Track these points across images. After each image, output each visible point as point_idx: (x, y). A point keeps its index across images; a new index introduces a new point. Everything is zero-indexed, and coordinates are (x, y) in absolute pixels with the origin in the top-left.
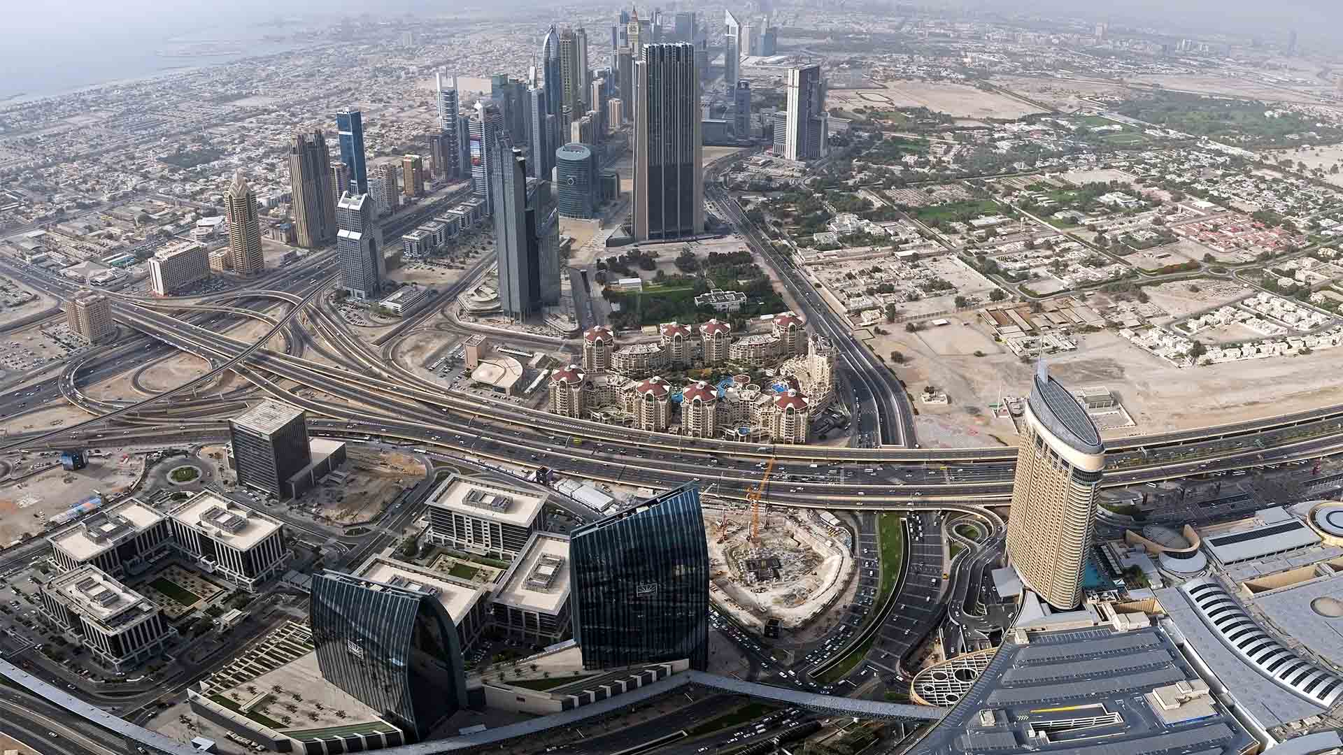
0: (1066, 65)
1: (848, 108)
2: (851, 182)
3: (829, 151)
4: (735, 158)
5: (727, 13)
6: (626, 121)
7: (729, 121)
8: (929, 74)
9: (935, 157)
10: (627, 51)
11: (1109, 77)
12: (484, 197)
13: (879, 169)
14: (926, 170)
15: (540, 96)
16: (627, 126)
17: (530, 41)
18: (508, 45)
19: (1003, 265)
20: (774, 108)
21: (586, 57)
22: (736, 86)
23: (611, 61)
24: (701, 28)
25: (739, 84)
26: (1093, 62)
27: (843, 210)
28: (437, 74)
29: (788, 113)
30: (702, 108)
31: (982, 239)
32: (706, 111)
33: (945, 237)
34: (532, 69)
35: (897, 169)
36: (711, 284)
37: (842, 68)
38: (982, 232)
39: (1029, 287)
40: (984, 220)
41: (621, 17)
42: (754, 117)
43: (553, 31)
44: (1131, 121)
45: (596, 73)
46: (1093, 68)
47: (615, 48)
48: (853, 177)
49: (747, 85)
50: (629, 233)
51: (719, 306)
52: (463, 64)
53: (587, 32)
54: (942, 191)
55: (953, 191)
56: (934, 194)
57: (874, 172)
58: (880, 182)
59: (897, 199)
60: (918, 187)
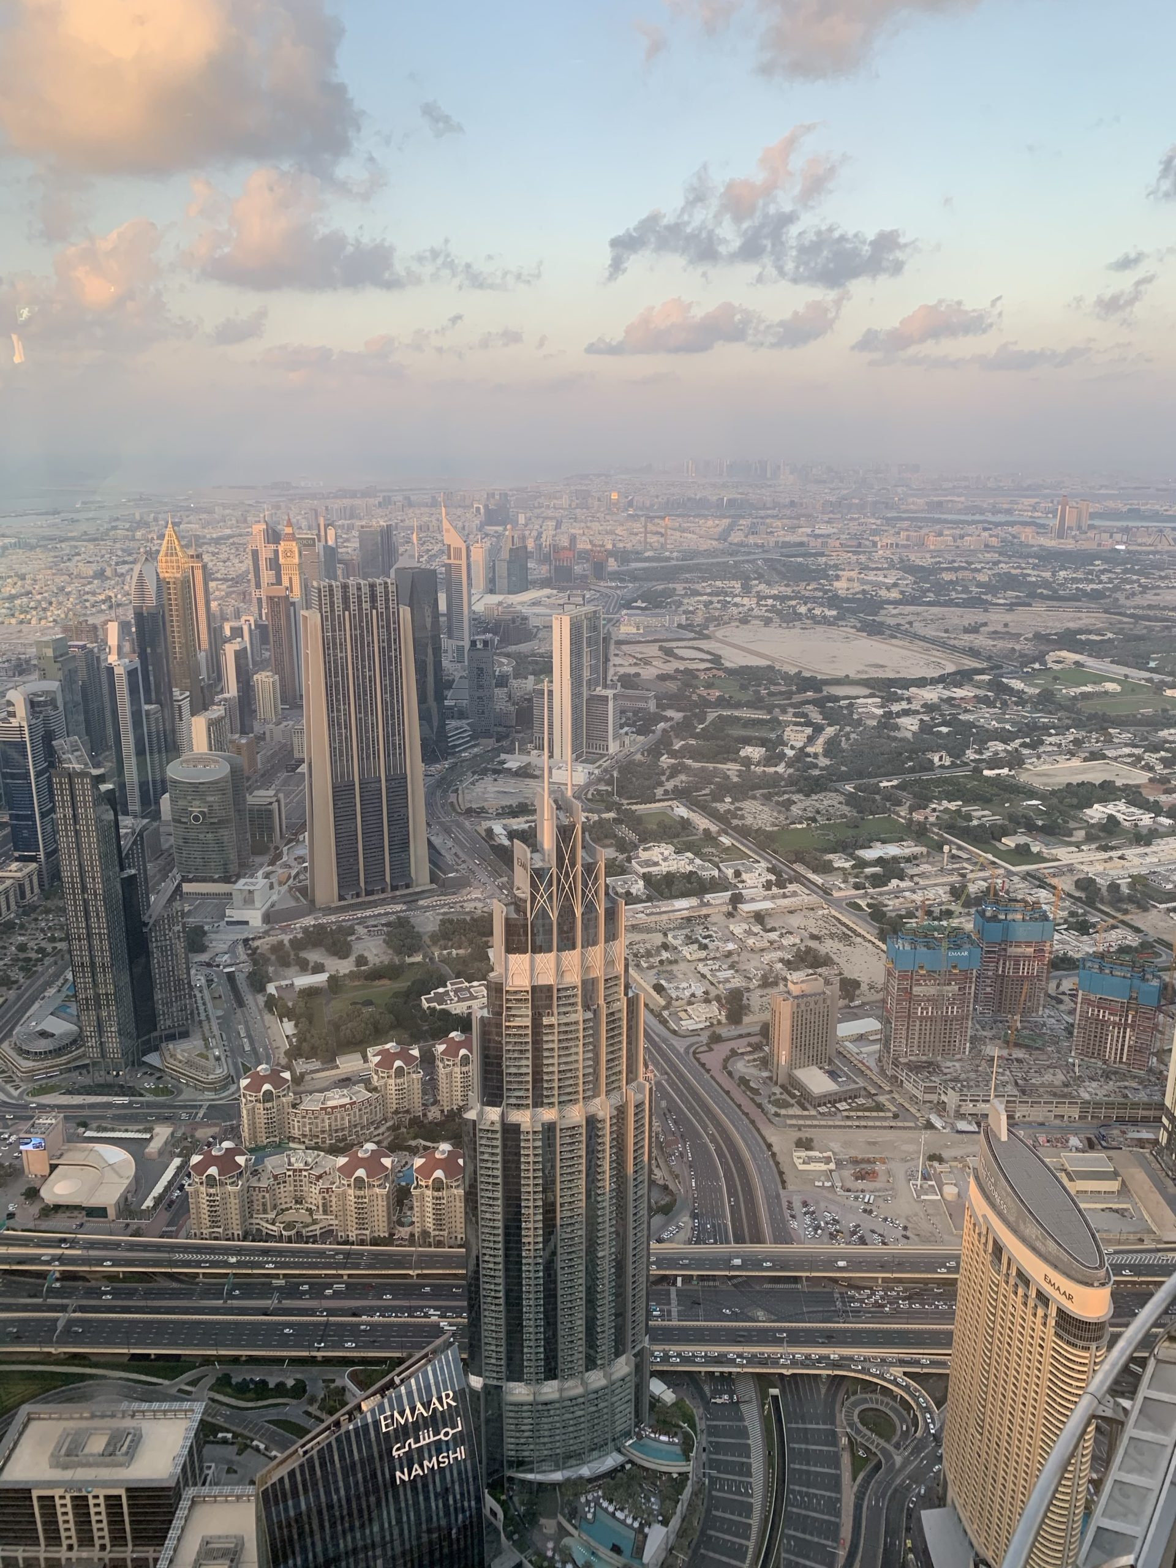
1: (648, 673)
2: (660, 792)
4: (475, 762)
5: (445, 523)
8: (778, 613)
9: (793, 748)
13: (703, 769)
14: (780, 769)
20: (532, 678)
21: (208, 603)
27: (647, 839)
29: (555, 686)
33: (817, 879)
34: (113, 628)
35: (732, 769)
36: (448, 972)
38: (878, 870)
40: (879, 851)
41: (267, 533)
42: (500, 696)
43: (146, 558)
45: (227, 633)
48: (663, 783)
49: (486, 642)
50: (305, 897)
51: (461, 1008)
54: (808, 803)
55: (825, 803)
56: (794, 809)
57: (695, 776)
58: (707, 791)
59: (735, 817)
60: (767, 798)
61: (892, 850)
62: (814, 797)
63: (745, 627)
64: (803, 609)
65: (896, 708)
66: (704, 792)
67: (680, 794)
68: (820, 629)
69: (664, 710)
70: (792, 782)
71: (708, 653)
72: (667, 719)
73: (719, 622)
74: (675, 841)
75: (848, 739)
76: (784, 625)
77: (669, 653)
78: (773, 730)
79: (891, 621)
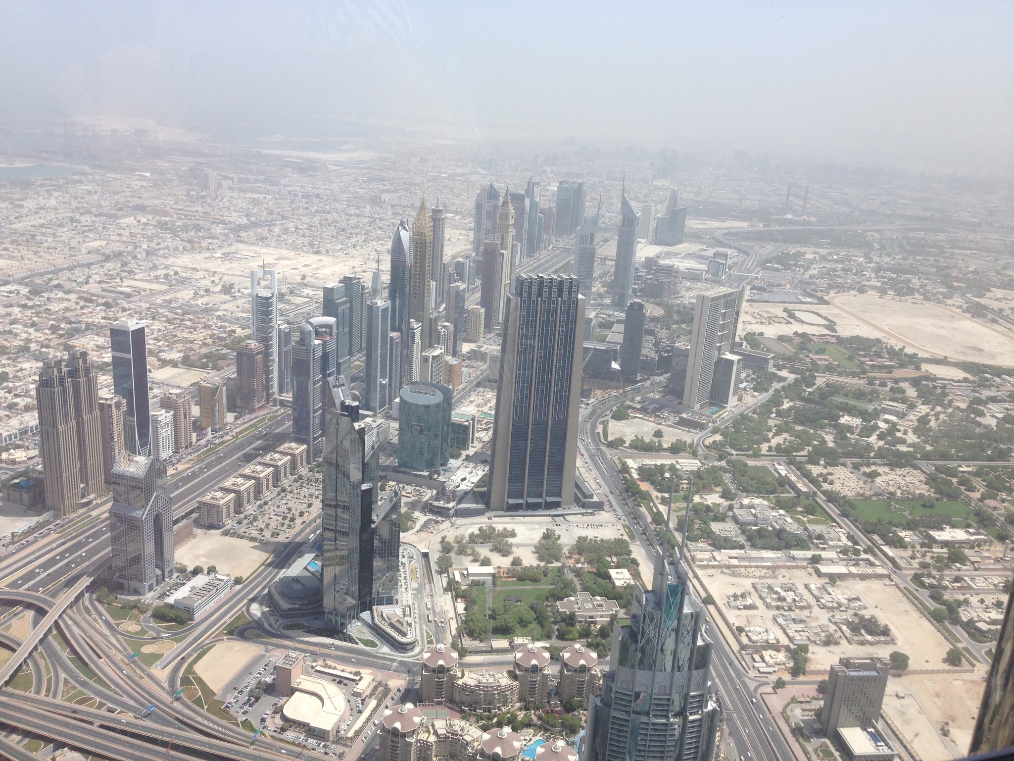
14: (871, 440)
33: (889, 551)
38: (943, 552)
40: (948, 533)
54: (891, 477)
55: (907, 478)
56: (878, 480)
57: (797, 436)
58: (804, 453)
59: (825, 481)
60: (856, 467)
61: (960, 535)
62: (898, 470)
63: (862, 296)
65: (986, 393)
66: (802, 453)
67: (781, 452)
68: (928, 305)
69: (780, 370)
70: (881, 454)
71: (826, 319)
72: (781, 379)
73: (841, 288)
74: (771, 496)
75: (937, 419)
76: (897, 298)
77: (791, 315)
78: (871, 401)
79: (995, 305)
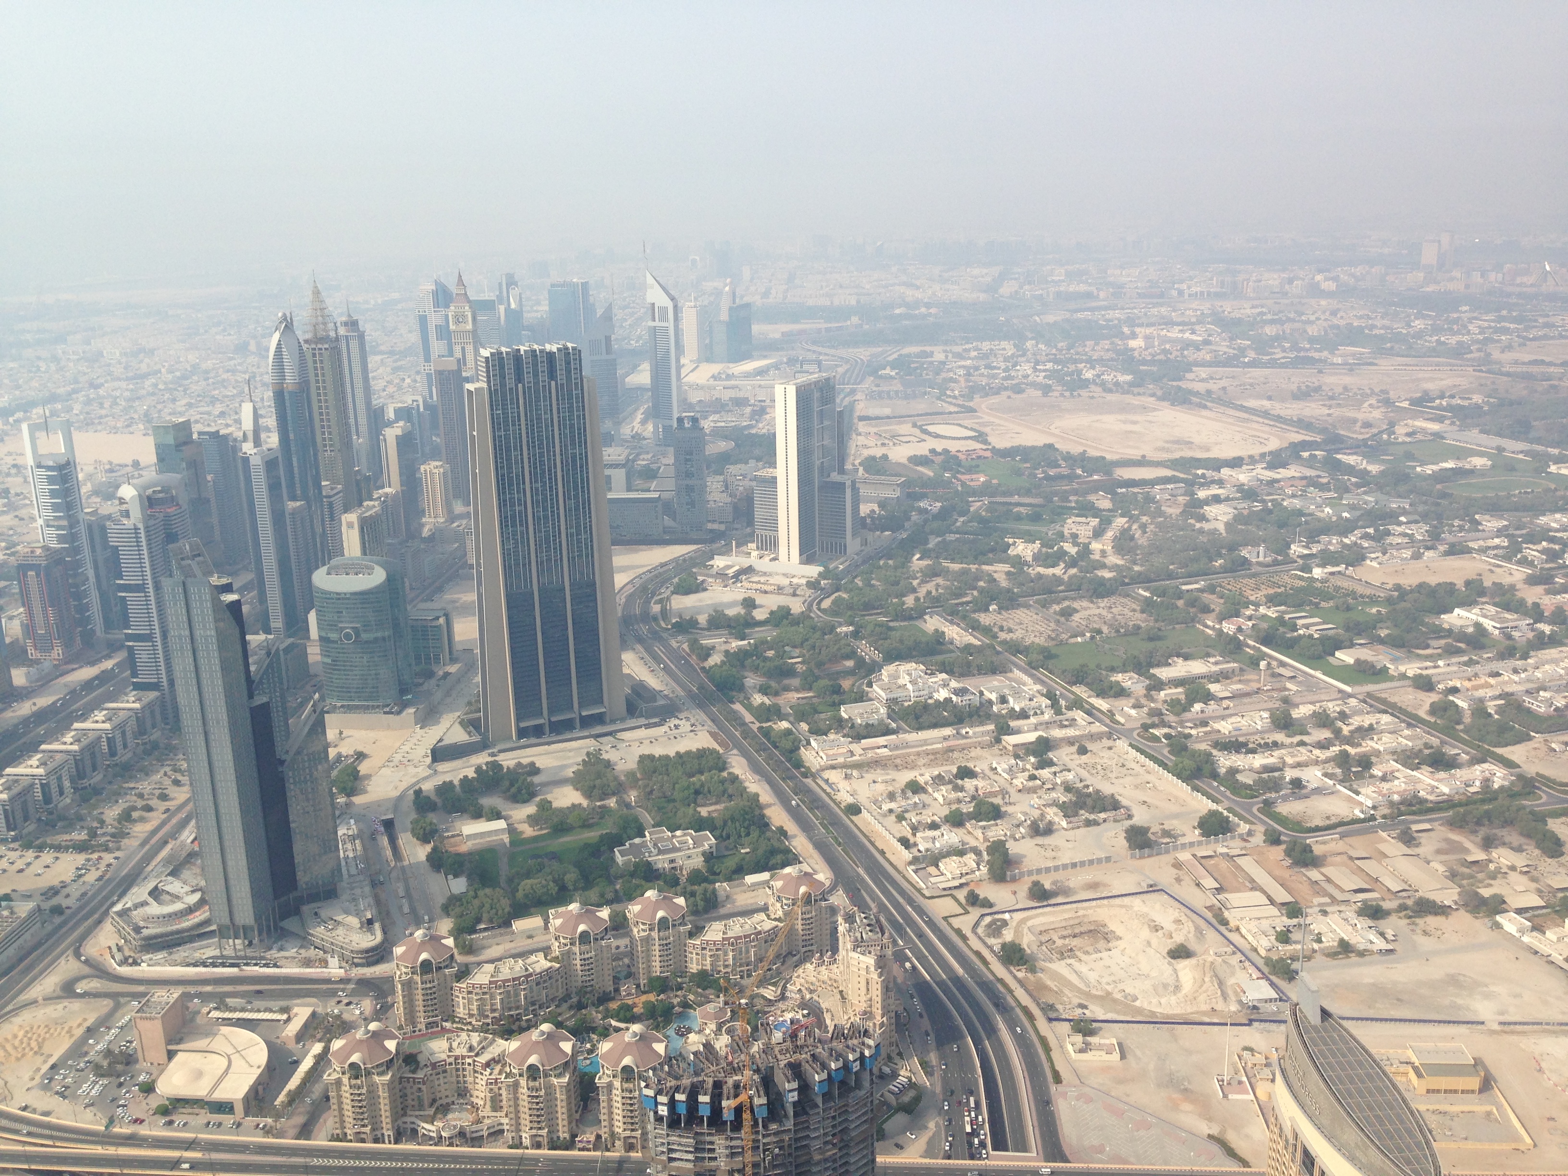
0: (1352, 336)
1: (898, 454)
2: (909, 601)
3: (865, 543)
4: (683, 566)
5: (650, 280)
6: (459, 508)
7: (666, 495)
9: (1075, 544)
10: (450, 364)
11: (1459, 351)
12: (155, 687)
13: (965, 572)
14: (1058, 571)
15: (271, 465)
16: (461, 517)
17: (242, 349)
18: (192, 357)
19: (1225, 761)
20: (752, 463)
21: (366, 379)
22: (675, 425)
23: (421, 384)
24: (600, 312)
25: (680, 420)
26: (1419, 324)
27: (894, 656)
28: (25, 427)
29: (779, 472)
30: (607, 472)
31: (1180, 707)
32: (618, 476)
33: (1102, 704)
34: (247, 410)
35: (1000, 571)
36: (647, 818)
37: (881, 377)
38: (1178, 692)
39: (1285, 808)
40: (1180, 669)
41: (435, 294)
42: (714, 485)
43: (288, 326)
44: (1514, 448)
45: (391, 414)
46: (1419, 335)
47: (427, 359)
48: (914, 590)
49: (695, 420)
50: (477, 728)
51: (661, 862)
52: (88, 402)
53: (366, 327)
54: (1092, 611)
55: (1114, 610)
56: (1076, 617)
57: (954, 579)
58: (968, 599)
59: (1001, 629)
60: (1042, 606)
62: (1100, 602)
63: (1019, 396)
64: (1089, 375)
65: (1204, 493)
66: (964, 600)
67: (935, 603)
68: (1112, 398)
69: (918, 500)
70: (1072, 585)
72: (919, 511)
73: (987, 391)
74: (926, 659)
75: (1144, 532)
77: (925, 431)
78: (1049, 522)
79: (1200, 387)
